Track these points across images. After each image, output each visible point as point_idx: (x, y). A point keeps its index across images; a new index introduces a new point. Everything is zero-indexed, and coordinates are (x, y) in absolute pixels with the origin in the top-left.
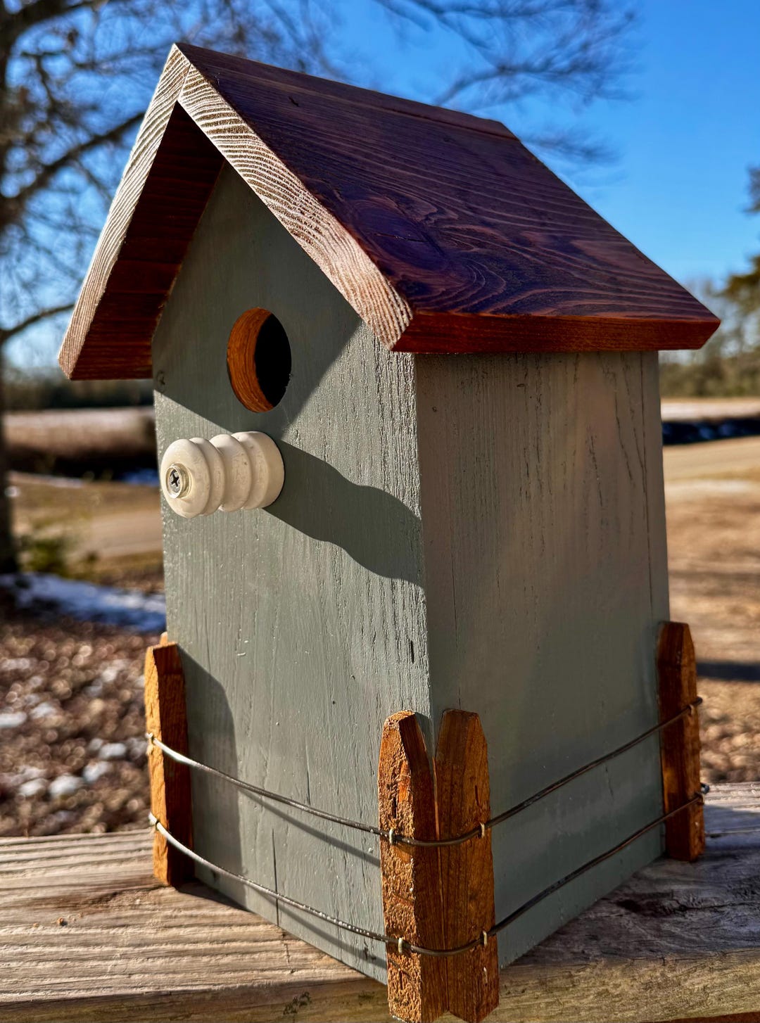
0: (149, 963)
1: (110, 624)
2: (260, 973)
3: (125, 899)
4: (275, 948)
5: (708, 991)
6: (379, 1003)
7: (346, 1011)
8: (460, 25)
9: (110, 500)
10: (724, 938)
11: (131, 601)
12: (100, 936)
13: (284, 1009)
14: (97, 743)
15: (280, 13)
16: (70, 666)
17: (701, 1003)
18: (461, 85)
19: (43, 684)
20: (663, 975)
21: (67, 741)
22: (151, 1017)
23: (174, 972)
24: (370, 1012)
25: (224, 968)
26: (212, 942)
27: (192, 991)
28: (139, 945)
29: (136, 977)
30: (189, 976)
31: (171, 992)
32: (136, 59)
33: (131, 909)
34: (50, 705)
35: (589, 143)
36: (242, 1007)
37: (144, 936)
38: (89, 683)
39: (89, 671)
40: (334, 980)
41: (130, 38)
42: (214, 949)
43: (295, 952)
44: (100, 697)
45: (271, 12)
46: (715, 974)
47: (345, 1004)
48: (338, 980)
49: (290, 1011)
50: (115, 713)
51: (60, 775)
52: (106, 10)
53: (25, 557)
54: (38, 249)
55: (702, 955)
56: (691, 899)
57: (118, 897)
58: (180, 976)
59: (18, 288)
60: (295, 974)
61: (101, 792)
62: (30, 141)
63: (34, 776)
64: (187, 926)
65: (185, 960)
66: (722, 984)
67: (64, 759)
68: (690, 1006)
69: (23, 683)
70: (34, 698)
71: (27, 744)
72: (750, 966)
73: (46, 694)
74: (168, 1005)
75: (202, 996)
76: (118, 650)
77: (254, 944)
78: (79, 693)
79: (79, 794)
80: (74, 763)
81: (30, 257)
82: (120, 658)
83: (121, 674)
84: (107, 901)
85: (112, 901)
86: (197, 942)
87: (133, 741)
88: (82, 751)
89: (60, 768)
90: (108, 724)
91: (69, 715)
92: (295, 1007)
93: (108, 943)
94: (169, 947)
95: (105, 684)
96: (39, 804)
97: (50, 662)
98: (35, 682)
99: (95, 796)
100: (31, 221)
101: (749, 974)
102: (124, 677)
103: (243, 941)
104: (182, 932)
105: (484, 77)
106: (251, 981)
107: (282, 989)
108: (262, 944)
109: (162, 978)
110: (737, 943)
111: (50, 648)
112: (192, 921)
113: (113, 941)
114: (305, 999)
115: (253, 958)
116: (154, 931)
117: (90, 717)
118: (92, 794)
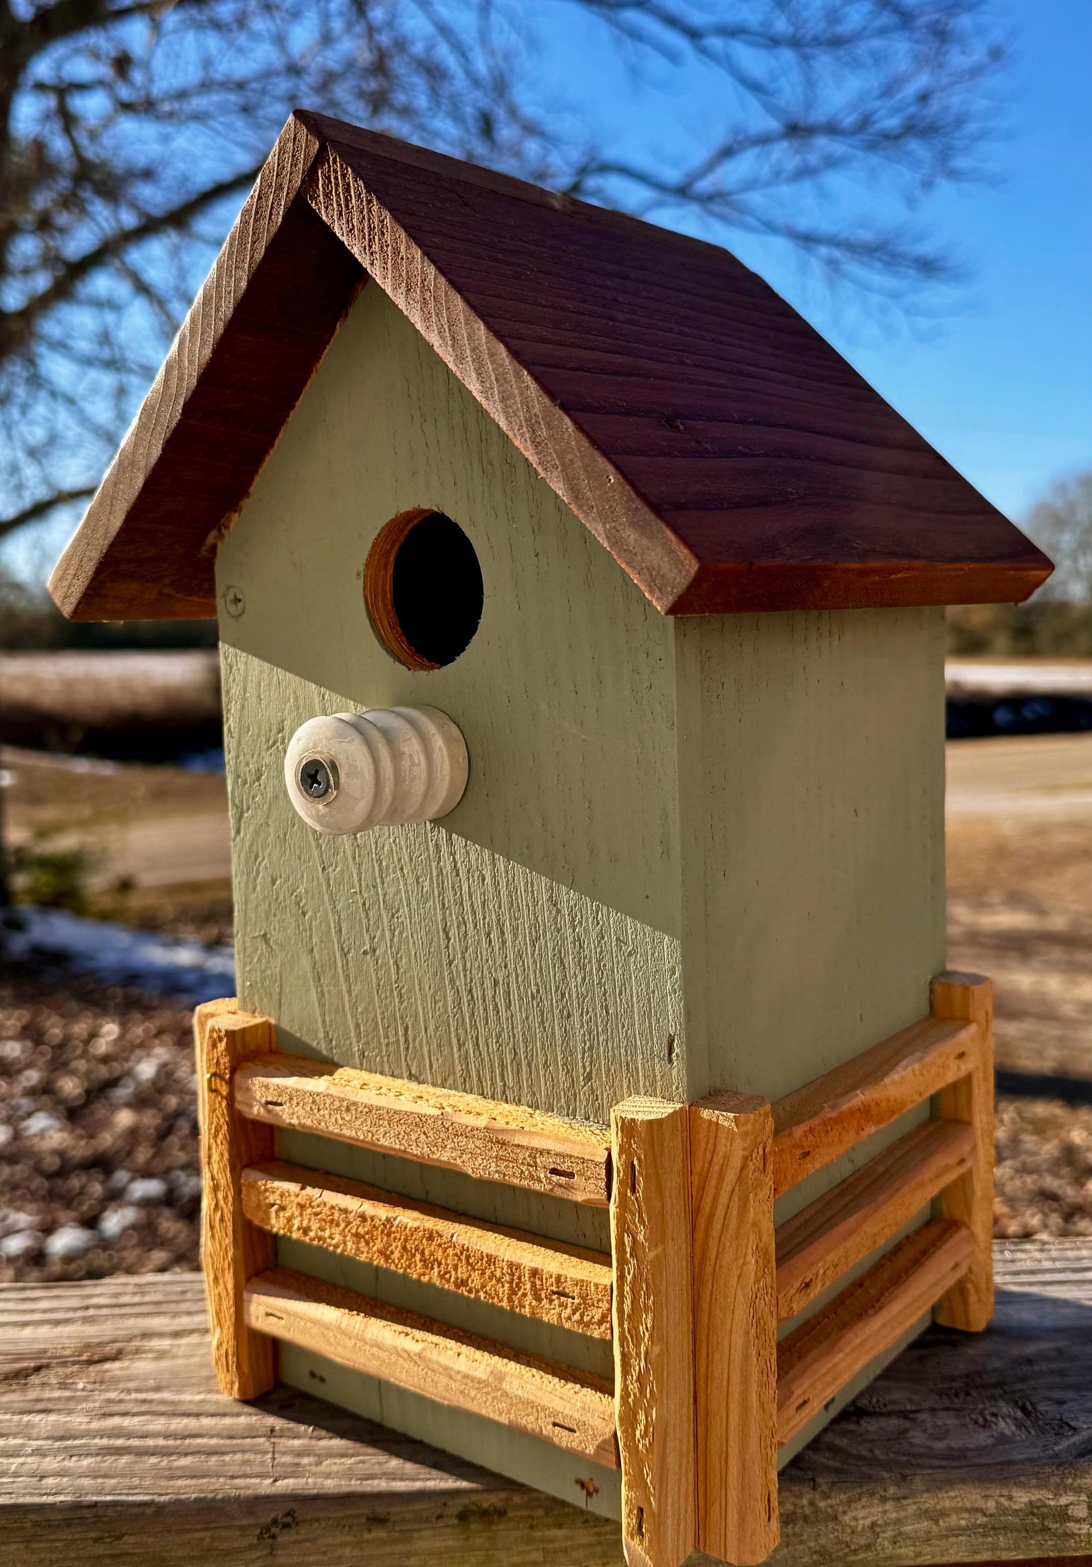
0: (71, 1463)
1: (150, 992)
2: (228, 1481)
3: (52, 1377)
4: (257, 1448)
5: (878, 1529)
6: (397, 1528)
7: (349, 1539)
8: (728, 57)
9: (160, 796)
10: (909, 1455)
11: (185, 957)
12: (7, 1424)
13: (258, 1532)
14: (121, 1176)
15: (444, 30)
16: (85, 1054)
17: (868, 1547)
18: (727, 153)
19: (40, 1082)
20: (812, 1503)
21: (76, 1172)
22: (65, 1537)
23: (106, 1476)
24: (383, 1542)
25: (178, 1473)
26: (166, 1437)
27: (127, 1502)
28: (62, 1438)
29: (50, 1481)
30: (126, 1482)
31: (96, 1502)
32: (215, 98)
33: (60, 1388)
34: (51, 1116)
35: (927, 248)
36: (199, 1527)
37: (70, 1426)
38: (113, 1083)
39: (115, 1064)
40: (333, 1494)
41: (207, 63)
42: (167, 1447)
43: (284, 1453)
44: (128, 1105)
45: (429, 29)
46: (889, 1506)
47: (347, 1528)
48: (337, 1494)
49: (266, 1536)
50: (152, 1131)
51: (62, 1226)
52: (171, 18)
53: (20, 881)
54: (54, 394)
55: (870, 1477)
56: (874, 1400)
57: (43, 1373)
58: (113, 1481)
59: (21, 456)
60: (279, 1483)
61: (125, 1254)
62: (44, 224)
63: (21, 1225)
64: (134, 1415)
65: (124, 1460)
66: (898, 1521)
67: (69, 1201)
68: (850, 1551)
69: (8, 1080)
70: (25, 1103)
71: (12, 1175)
72: (940, 1495)
73: (45, 1099)
74: (92, 1520)
75: (141, 1509)
76: (160, 1033)
77: (228, 1442)
78: (98, 1098)
79: (90, 1256)
80: (85, 1208)
81: (40, 409)
82: (163, 1044)
83: (164, 1070)
84: (27, 1376)
85: (33, 1377)
86: (146, 1437)
87: (179, 1177)
88: (97, 1189)
89: (62, 1215)
90: (141, 1149)
91: (79, 1131)
92: (273, 1530)
93: (18, 1433)
94: (105, 1442)
95: (138, 1084)
96: (28, 1269)
97: (53, 1047)
98: (28, 1079)
99: (115, 1261)
100: (42, 350)
101: (939, 1507)
102: (169, 1074)
103: (212, 1437)
104: (126, 1422)
105: (764, 140)
106: (212, 1491)
107: (256, 1503)
108: (239, 1441)
109: (86, 1483)
110: (926, 1461)
111: (53, 1026)
112: (145, 1408)
113: (26, 1432)
114: (289, 1519)
115: (223, 1461)
116: (87, 1419)
117: (112, 1136)
118: (111, 1257)
